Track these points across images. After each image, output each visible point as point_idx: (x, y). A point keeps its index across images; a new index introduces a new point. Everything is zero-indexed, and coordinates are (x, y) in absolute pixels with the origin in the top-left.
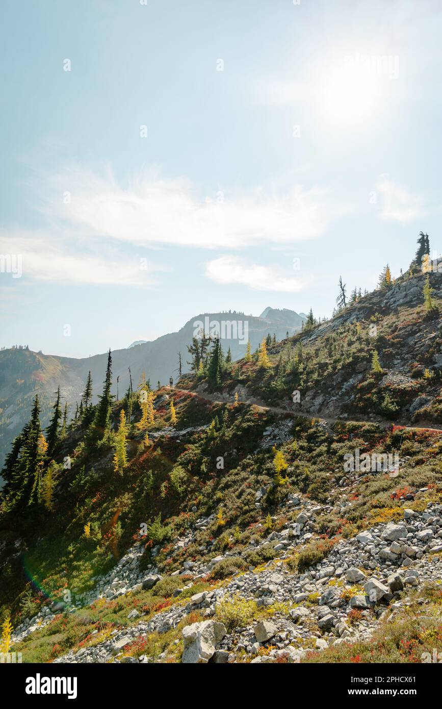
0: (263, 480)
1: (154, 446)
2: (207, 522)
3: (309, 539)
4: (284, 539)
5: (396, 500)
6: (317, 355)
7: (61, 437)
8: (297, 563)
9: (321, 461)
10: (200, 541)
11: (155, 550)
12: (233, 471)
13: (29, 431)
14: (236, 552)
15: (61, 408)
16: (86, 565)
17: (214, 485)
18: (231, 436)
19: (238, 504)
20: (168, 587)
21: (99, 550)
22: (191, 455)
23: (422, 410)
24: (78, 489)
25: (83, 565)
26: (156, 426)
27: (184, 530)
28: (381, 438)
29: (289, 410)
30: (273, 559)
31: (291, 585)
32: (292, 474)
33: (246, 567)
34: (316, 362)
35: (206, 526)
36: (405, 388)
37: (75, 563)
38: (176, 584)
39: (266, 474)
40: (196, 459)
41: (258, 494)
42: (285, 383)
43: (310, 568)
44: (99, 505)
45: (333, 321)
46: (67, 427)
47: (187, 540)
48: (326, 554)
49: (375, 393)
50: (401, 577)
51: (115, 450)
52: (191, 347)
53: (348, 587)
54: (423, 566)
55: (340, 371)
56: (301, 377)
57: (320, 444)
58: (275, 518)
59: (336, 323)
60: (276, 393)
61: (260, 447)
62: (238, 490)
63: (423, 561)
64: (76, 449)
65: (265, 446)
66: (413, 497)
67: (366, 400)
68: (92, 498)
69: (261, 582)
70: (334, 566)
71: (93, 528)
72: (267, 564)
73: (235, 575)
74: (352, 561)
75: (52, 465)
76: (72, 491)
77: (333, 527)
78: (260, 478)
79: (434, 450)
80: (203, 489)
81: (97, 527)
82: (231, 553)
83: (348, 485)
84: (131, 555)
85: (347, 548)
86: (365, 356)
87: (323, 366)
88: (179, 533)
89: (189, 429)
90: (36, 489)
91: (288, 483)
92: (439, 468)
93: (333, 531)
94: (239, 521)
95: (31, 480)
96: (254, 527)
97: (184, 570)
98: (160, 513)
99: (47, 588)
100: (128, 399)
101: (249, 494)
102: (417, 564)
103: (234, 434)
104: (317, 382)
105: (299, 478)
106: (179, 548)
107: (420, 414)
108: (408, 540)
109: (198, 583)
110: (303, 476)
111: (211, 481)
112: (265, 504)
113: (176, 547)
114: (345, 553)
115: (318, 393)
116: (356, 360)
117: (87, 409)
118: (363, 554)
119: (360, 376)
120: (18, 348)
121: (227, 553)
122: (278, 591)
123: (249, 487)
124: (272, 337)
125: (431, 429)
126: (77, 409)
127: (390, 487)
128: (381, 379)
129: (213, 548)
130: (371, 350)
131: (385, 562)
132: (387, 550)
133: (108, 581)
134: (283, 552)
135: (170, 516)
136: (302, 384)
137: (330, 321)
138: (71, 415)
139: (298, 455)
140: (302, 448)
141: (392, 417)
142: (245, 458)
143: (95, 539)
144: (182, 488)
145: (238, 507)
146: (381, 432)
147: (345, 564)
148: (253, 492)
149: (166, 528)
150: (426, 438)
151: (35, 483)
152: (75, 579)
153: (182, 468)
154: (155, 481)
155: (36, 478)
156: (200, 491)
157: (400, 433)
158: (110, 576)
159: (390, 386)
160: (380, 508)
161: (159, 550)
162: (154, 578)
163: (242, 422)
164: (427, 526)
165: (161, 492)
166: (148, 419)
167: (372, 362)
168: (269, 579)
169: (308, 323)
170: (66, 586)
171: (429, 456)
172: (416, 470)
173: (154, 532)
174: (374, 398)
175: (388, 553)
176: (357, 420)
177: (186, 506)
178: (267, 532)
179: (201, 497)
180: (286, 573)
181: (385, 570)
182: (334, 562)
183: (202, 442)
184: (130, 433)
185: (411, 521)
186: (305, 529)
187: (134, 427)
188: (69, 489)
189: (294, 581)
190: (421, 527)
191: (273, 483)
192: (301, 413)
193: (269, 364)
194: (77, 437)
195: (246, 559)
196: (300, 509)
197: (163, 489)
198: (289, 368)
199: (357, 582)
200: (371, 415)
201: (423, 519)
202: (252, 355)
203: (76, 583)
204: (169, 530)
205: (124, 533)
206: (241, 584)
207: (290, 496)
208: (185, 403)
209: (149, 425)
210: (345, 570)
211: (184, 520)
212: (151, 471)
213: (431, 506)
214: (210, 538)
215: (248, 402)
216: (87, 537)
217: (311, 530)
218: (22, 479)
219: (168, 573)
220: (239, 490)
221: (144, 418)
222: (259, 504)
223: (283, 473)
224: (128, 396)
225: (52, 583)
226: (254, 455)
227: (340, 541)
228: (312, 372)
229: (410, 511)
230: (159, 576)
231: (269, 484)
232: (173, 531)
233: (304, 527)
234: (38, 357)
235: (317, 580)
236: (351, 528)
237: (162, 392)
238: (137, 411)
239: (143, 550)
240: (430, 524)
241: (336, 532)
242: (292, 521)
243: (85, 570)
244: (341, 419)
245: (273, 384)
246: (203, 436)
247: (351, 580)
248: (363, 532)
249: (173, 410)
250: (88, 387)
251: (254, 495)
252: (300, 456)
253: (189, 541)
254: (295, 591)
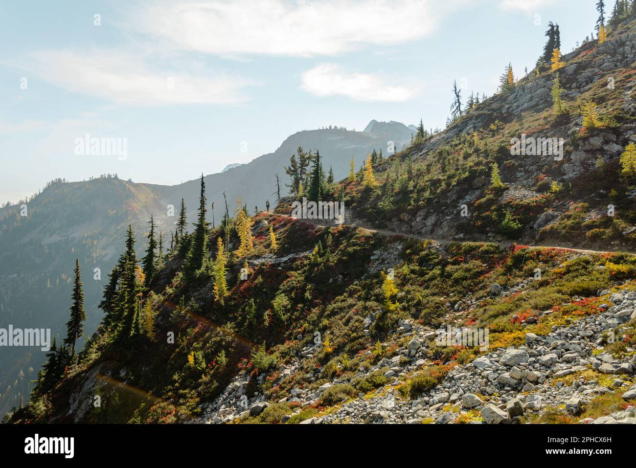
0: (371, 307)
1: (255, 274)
2: (313, 350)
3: (422, 365)
4: (395, 366)
5: (517, 324)
6: (428, 171)
7: (158, 267)
8: (409, 389)
9: (434, 286)
10: (306, 369)
11: (260, 378)
12: (339, 297)
13: (125, 263)
14: (345, 379)
15: (156, 238)
16: (192, 393)
17: (320, 313)
18: (336, 262)
19: (346, 331)
20: (276, 414)
21: (205, 378)
22: (294, 282)
23: (548, 227)
24: (179, 319)
25: (189, 393)
26: (256, 254)
27: (290, 358)
28: (501, 259)
29: (398, 231)
30: (383, 386)
31: (403, 411)
32: (403, 299)
33: (355, 394)
34: (427, 179)
35: (312, 354)
36: (528, 204)
37: (181, 391)
38: (284, 411)
39: (375, 300)
40: (300, 286)
41: (367, 321)
42: (393, 203)
43: (423, 394)
44: (201, 334)
45: (446, 132)
46: (164, 257)
47: (293, 368)
48: (440, 380)
49: (495, 210)
50: (521, 403)
51: (215, 279)
52: (289, 168)
53: (463, 413)
54: (545, 391)
55: (456, 188)
56: (411, 195)
57: (433, 268)
58: (385, 344)
59: (450, 134)
60: (383, 214)
61: (366, 271)
62: (345, 317)
63: (546, 386)
64: (175, 279)
65: (373, 270)
66: (536, 320)
67: (484, 218)
68: (194, 328)
69: (372, 408)
70: (448, 392)
71: (197, 357)
72: (377, 391)
73: (344, 402)
74: (468, 386)
75: (151, 296)
76: (173, 321)
77: (448, 353)
78: (369, 304)
79: (561, 270)
80: (308, 316)
81: (201, 357)
82: (339, 380)
83: (464, 310)
84: (237, 383)
85: (463, 374)
86: (483, 169)
87: (435, 183)
88: (284, 361)
89: (291, 256)
90: (137, 320)
91: (398, 309)
92: (566, 289)
93: (448, 357)
94: (347, 349)
95: (132, 311)
96: (362, 354)
97: (292, 397)
98: (265, 342)
99: (155, 415)
100: (225, 226)
101: (356, 321)
102: (539, 389)
103: (339, 259)
104: (429, 200)
105: (410, 303)
106: (285, 376)
107: (546, 232)
108: (529, 365)
109: (307, 410)
110: (415, 302)
111: (316, 308)
112: (374, 331)
113: (282, 375)
114: (460, 379)
115: (431, 212)
116: (473, 174)
117: (182, 238)
118: (480, 380)
119: (477, 193)
120: (107, 177)
121: (335, 380)
122: (389, 417)
123: (357, 314)
124: (378, 153)
125: (558, 248)
126: (173, 238)
127: (510, 311)
128: (501, 195)
129: (320, 375)
130: (490, 162)
131: (504, 387)
132: (507, 375)
133: (215, 408)
134: (394, 379)
135: (275, 345)
136: (413, 204)
137: (443, 132)
138: (167, 245)
139: (409, 280)
140: (413, 272)
141: (513, 235)
142: (352, 283)
143: (199, 368)
144: (286, 316)
145: (346, 334)
146: (502, 252)
147: (461, 390)
148: (362, 319)
149: (271, 356)
150: (552, 257)
151: (135, 314)
152: (182, 406)
153: (285, 295)
154: (257, 310)
155: (136, 309)
156: (305, 318)
157: (523, 253)
158: (217, 403)
159: (511, 202)
160: (499, 332)
161: (264, 378)
162: (261, 405)
163: (348, 246)
164: (551, 350)
165: (264, 320)
166: (246, 247)
167: (491, 176)
168: (380, 405)
169: (418, 136)
170: (174, 413)
171: (555, 277)
172: (540, 291)
173: (259, 361)
174: (494, 216)
175: (507, 378)
176: (475, 241)
177: (291, 334)
178: (377, 359)
179: (306, 325)
180: (397, 399)
181: (504, 396)
182: (449, 388)
183: (305, 268)
184: (229, 262)
185: (533, 345)
186: (418, 355)
187: (232, 256)
188: (170, 319)
189: (406, 407)
190: (544, 351)
191: (382, 309)
192: (411, 235)
193: (375, 184)
194: (174, 267)
195: (355, 386)
196: (412, 335)
197: (266, 317)
198: (397, 187)
199: (473, 408)
200: (489, 234)
201: (546, 344)
202: (357, 174)
203: (184, 410)
204: (274, 358)
205: (229, 362)
206: (351, 410)
207: (401, 322)
208: (285, 229)
209: (249, 252)
210: (461, 396)
211: (289, 348)
212: (252, 300)
213: (556, 330)
214: (317, 366)
215: (353, 225)
216: (192, 366)
217: (425, 356)
218: (122, 310)
219: (276, 400)
220: (347, 317)
221: (242, 246)
222: (367, 330)
223: (393, 298)
224: (224, 223)
225: (159, 411)
226: (361, 280)
227: (455, 367)
228: (423, 190)
229: (533, 335)
230: (266, 403)
231: (378, 310)
232: (279, 359)
233: (416, 354)
234: (128, 185)
235: (431, 406)
236: (467, 354)
237: (260, 218)
238: (235, 239)
239: (248, 378)
240: (554, 348)
241: (451, 357)
242: (404, 347)
243: (191, 398)
244: (456, 239)
245: (380, 204)
246: (306, 262)
247: (466, 406)
248: (480, 357)
249: (273, 236)
250: (182, 215)
251: (362, 322)
252: (411, 281)
253: (296, 369)
254: (408, 417)
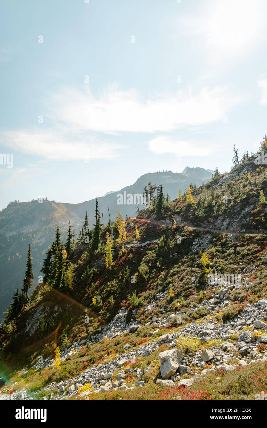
0: (195, 271)
1: (128, 252)
2: (163, 295)
3: (227, 304)
4: (211, 304)
6: (223, 195)
7: (73, 249)
8: (222, 318)
9: (230, 259)
10: (160, 306)
11: (134, 311)
12: (176, 265)
13: (55, 246)
14: (183, 312)
15: (72, 233)
16: (95, 320)
17: (166, 274)
18: (173, 245)
19: (181, 285)
20: (145, 332)
21: (102, 311)
22: (150, 257)
24: (86, 278)
25: (94, 320)
26: (128, 241)
27: (150, 300)
29: (208, 228)
30: (206, 316)
31: (219, 330)
32: (213, 266)
33: (190, 320)
35: (163, 297)
37: (89, 319)
38: (149, 330)
39: (197, 267)
40: (154, 259)
41: (193, 279)
43: (230, 320)
44: (99, 286)
45: (231, 173)
46: (76, 243)
47: (152, 305)
48: (239, 312)
49: (263, 216)
51: (106, 255)
52: (144, 193)
53: (256, 331)
55: (239, 204)
56: (214, 208)
57: (229, 249)
58: (205, 292)
59: (234, 174)
60: (199, 219)
61: (191, 251)
62: (180, 276)
64: (83, 256)
65: (195, 250)
67: (256, 221)
68: (95, 282)
69: (201, 328)
70: (245, 319)
71: (97, 299)
72: (203, 319)
73: (184, 325)
74: (256, 316)
75: (70, 265)
76: (83, 279)
77: (242, 297)
78: (194, 269)
80: (159, 276)
81: (99, 299)
82: (180, 312)
83: (249, 272)
84: (121, 314)
85: (253, 309)
86: (255, 193)
88: (147, 301)
89: (147, 242)
90: (63, 278)
91: (211, 272)
93: (242, 299)
94: (183, 294)
95: (60, 274)
96: (192, 297)
97: (153, 322)
98: (136, 291)
99: (75, 332)
100: (110, 226)
101: (187, 279)
103: (175, 244)
104: (225, 211)
105: (217, 269)
106: (148, 310)
109: (162, 329)
110: (220, 268)
111: (164, 271)
112: (198, 285)
113: (146, 309)
114: (251, 312)
115: (226, 218)
116: (249, 196)
117: (86, 233)
118: (263, 312)
119: (252, 206)
121: (178, 312)
122: (212, 333)
123: (187, 275)
124: (193, 185)
126: (80, 232)
128: (266, 208)
129: (168, 310)
130: (258, 190)
133: (109, 329)
134: (212, 312)
135: (141, 292)
136: (215, 213)
137: (230, 173)
138: (77, 237)
139: (216, 255)
140: (218, 251)
142: (183, 258)
143: (99, 306)
144: (147, 276)
145: (181, 286)
147: (252, 318)
148: (190, 277)
149: (140, 299)
151: (63, 275)
152: (90, 327)
153: (146, 265)
154: (130, 272)
155: (63, 272)
156: (157, 277)
158: (109, 326)
161: (136, 311)
162: (136, 326)
166: (123, 237)
167: (259, 197)
168: (206, 327)
169: (216, 175)
170: (86, 331)
173: (133, 301)
174: (263, 219)
176: (252, 233)
177: (150, 286)
178: (201, 300)
179: (158, 281)
180: (215, 323)
182: (245, 317)
183: (156, 249)
184: (113, 246)
186: (224, 298)
187: (115, 242)
188: (81, 278)
189: (221, 328)
191: (201, 272)
192: (215, 230)
193: (193, 202)
194: (82, 249)
195: (189, 316)
196: (220, 287)
197: (136, 277)
198: (206, 204)
199: (261, 328)
200: (260, 230)
202: (182, 197)
203: (91, 330)
205: (115, 302)
206: (189, 329)
208: (144, 227)
209: (124, 240)
210: (253, 321)
211: (149, 294)
212: (127, 267)
214: (166, 304)
215: (182, 225)
216: (95, 304)
217: (228, 299)
218: (55, 273)
219: (144, 324)
220: (181, 277)
221: (120, 237)
222: (194, 284)
223: (208, 266)
224: (109, 224)
225: (77, 330)
226: (188, 256)
227: (248, 305)
228: (221, 205)
230: (138, 326)
231: (199, 272)
232: (144, 301)
233: (223, 297)
234: (53, 204)
235: (235, 327)
236: (254, 297)
237: (129, 221)
238: (116, 233)
239: (127, 311)
241: (244, 299)
242: (216, 294)
243: (95, 322)
244: (241, 233)
245: (197, 213)
246: (156, 246)
247: (257, 327)
248: (262, 299)
249: (137, 231)
250: (86, 220)
251: (190, 279)
252: (217, 256)
253: (154, 306)
254: (222, 334)
